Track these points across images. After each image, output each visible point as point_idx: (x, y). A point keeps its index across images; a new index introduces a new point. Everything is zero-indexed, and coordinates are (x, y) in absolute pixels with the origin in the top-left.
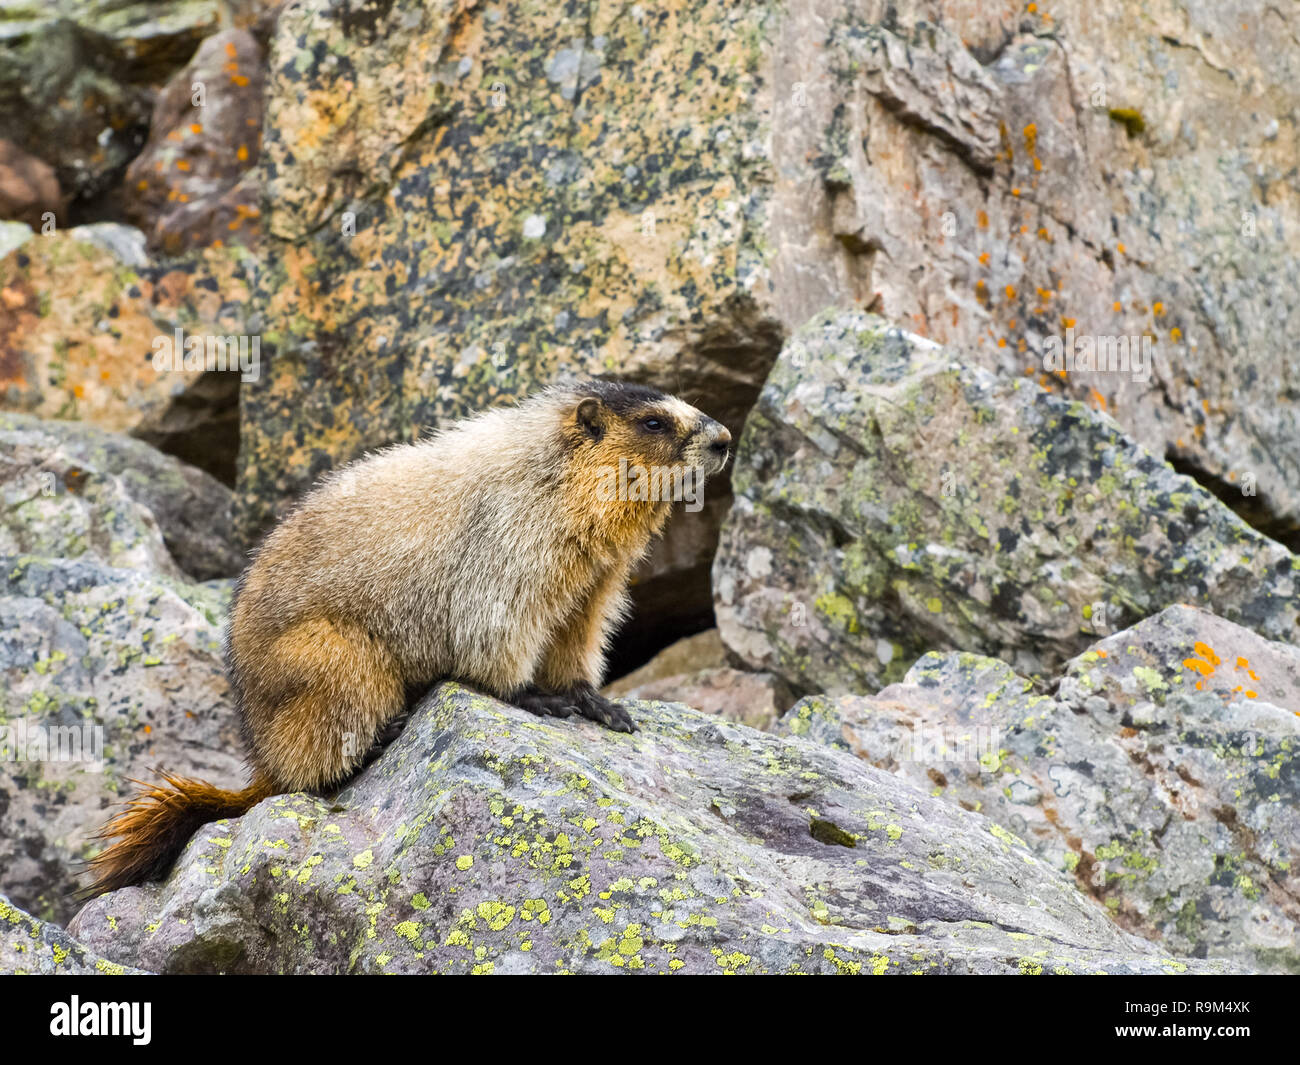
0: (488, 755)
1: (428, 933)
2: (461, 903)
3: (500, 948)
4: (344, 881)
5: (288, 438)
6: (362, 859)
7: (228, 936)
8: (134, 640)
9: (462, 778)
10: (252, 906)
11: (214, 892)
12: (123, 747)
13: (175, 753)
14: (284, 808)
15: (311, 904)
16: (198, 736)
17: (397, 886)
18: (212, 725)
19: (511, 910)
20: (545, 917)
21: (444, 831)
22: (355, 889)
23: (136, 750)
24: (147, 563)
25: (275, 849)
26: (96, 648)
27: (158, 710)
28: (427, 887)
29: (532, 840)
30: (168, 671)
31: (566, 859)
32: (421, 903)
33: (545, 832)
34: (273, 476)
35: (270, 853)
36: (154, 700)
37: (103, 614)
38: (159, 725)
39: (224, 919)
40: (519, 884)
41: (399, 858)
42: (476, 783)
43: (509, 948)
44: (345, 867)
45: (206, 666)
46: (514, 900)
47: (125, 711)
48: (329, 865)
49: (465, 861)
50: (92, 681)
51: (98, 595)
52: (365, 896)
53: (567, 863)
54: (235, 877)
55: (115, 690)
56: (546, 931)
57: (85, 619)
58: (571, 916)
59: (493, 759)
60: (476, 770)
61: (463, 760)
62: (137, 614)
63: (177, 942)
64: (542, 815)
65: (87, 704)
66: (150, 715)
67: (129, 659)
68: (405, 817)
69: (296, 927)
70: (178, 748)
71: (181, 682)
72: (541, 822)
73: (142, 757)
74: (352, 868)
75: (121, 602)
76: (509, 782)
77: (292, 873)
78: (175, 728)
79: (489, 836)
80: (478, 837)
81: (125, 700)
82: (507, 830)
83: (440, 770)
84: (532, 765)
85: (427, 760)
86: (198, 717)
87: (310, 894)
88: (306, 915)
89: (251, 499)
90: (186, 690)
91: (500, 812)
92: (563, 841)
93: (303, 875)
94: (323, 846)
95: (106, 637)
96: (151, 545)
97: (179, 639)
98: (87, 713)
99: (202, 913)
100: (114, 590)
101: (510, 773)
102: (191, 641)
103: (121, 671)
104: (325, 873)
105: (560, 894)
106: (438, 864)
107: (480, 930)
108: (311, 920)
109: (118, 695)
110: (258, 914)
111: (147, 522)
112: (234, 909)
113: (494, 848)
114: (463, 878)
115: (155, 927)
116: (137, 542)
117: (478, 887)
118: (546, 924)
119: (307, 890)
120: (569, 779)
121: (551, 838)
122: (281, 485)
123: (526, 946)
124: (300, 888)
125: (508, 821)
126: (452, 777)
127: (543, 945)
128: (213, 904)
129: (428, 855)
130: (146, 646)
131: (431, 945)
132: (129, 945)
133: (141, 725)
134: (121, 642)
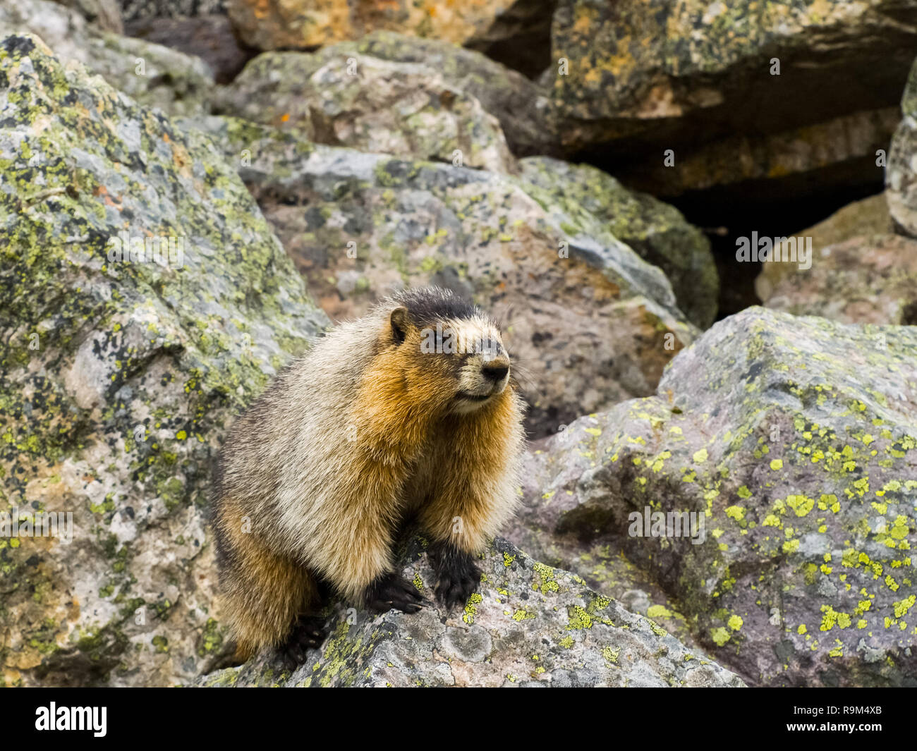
0: (791, 383)
1: (750, 515)
2: (774, 495)
3: (803, 530)
4: (688, 472)
5: (585, 62)
6: (700, 456)
7: (602, 505)
8: (493, 223)
9: (774, 401)
10: (619, 484)
11: (591, 472)
12: (486, 296)
13: (521, 303)
14: (640, 411)
15: (663, 487)
16: (537, 291)
17: (727, 480)
18: (547, 284)
19: (811, 502)
20: (836, 507)
21: (761, 440)
22: (696, 479)
23: (495, 299)
24: (496, 159)
25: (635, 444)
26: (467, 228)
27: (511, 272)
28: (749, 482)
29: (826, 450)
30: (518, 246)
31: (851, 465)
32: (744, 493)
33: (835, 444)
34: (574, 87)
35: (632, 447)
36: (507, 265)
37: (472, 203)
38: (510, 283)
39: (599, 493)
40: (817, 483)
41: (728, 458)
42: (783, 405)
43: (811, 530)
44: (687, 462)
45: (543, 243)
46: (813, 494)
47: (487, 272)
48: (676, 459)
49: (777, 464)
50: (464, 251)
51: (469, 191)
52: (703, 485)
53: (851, 469)
54: (607, 463)
55: (480, 257)
56: (837, 519)
57: (460, 206)
58: (855, 508)
59: (795, 386)
60: (782, 394)
61: (773, 386)
62: (496, 205)
63: (566, 508)
64: (833, 432)
65: (462, 267)
66: (504, 275)
67: (491, 236)
68: (729, 426)
69: (652, 503)
70: (523, 299)
71: (526, 253)
72: (832, 436)
73: (499, 304)
74: (692, 462)
75: (484, 196)
76: (807, 404)
77: (649, 463)
78: (522, 285)
79: (794, 446)
80: (786, 446)
81: (488, 264)
82: (808, 443)
83: (755, 391)
84: (824, 392)
85: (744, 382)
86: (538, 278)
87: (662, 480)
88: (659, 494)
89: (559, 103)
90: (529, 259)
91: (802, 428)
92: (848, 451)
93: (657, 465)
94: (671, 444)
95: (475, 220)
96: (497, 145)
97: (525, 223)
98: (461, 273)
99: (583, 488)
100: (480, 187)
101: (807, 397)
102: (533, 225)
103: (484, 244)
104: (673, 465)
105: (847, 491)
106: (756, 465)
107: (789, 516)
108: (663, 499)
109: (483, 261)
110: (624, 490)
111: (494, 128)
112: (606, 486)
113: (798, 456)
114: (776, 476)
115: (549, 496)
116: (489, 144)
117: (787, 483)
118: (837, 514)
119: (660, 477)
120: (851, 403)
121: (839, 449)
122: (580, 94)
123: (823, 529)
124: (655, 475)
125: (808, 435)
126: (764, 400)
127: (835, 529)
128: (591, 481)
129: (750, 458)
130: (502, 228)
131: (752, 525)
132: (531, 507)
133: (498, 283)
134: (484, 224)
